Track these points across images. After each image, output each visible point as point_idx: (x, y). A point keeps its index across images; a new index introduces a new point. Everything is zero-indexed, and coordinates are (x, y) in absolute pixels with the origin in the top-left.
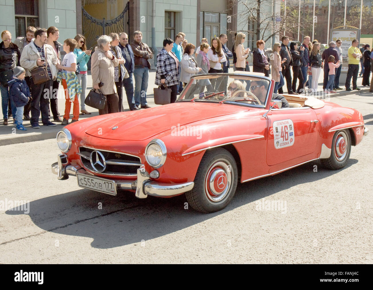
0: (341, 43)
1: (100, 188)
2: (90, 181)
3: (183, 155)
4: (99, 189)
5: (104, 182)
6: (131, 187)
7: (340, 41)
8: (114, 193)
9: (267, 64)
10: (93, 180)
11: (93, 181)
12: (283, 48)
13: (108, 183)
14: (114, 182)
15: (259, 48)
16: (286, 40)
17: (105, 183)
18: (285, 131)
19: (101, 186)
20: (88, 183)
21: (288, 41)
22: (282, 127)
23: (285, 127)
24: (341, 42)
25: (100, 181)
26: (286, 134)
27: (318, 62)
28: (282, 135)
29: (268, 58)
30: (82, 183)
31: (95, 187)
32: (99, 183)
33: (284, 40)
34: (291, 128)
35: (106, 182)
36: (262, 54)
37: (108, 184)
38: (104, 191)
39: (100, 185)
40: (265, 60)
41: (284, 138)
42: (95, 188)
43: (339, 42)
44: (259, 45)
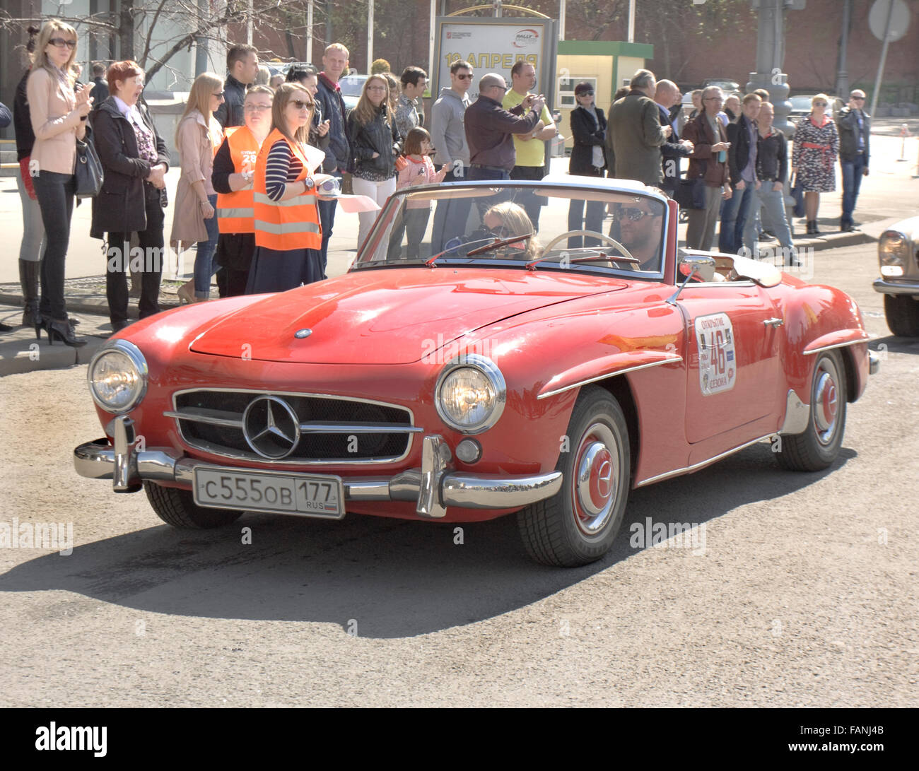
0: (470, 76)
1: (283, 503)
2: (246, 485)
3: (540, 397)
4: (278, 505)
5: (300, 483)
6: (387, 493)
7: (465, 67)
8: (337, 512)
9: (156, 164)
10: (258, 481)
11: (256, 485)
12: (234, 94)
13: (317, 485)
14: (339, 479)
15: (119, 93)
16: (245, 62)
17: (304, 485)
18: (718, 346)
19: (289, 496)
20: (237, 493)
21: (256, 64)
22: (712, 333)
23: (719, 333)
24: (471, 73)
25: (288, 483)
26: (721, 355)
27: (376, 155)
28: (714, 358)
29: (158, 138)
30: (212, 494)
31: (264, 500)
32: (282, 489)
33: (238, 63)
34: (730, 337)
35: (308, 482)
36: (131, 122)
37: (315, 487)
38: (297, 511)
39: (285, 493)
40: (148, 147)
41: (718, 365)
42: (264, 504)
43: (460, 71)
44: (117, 82)
